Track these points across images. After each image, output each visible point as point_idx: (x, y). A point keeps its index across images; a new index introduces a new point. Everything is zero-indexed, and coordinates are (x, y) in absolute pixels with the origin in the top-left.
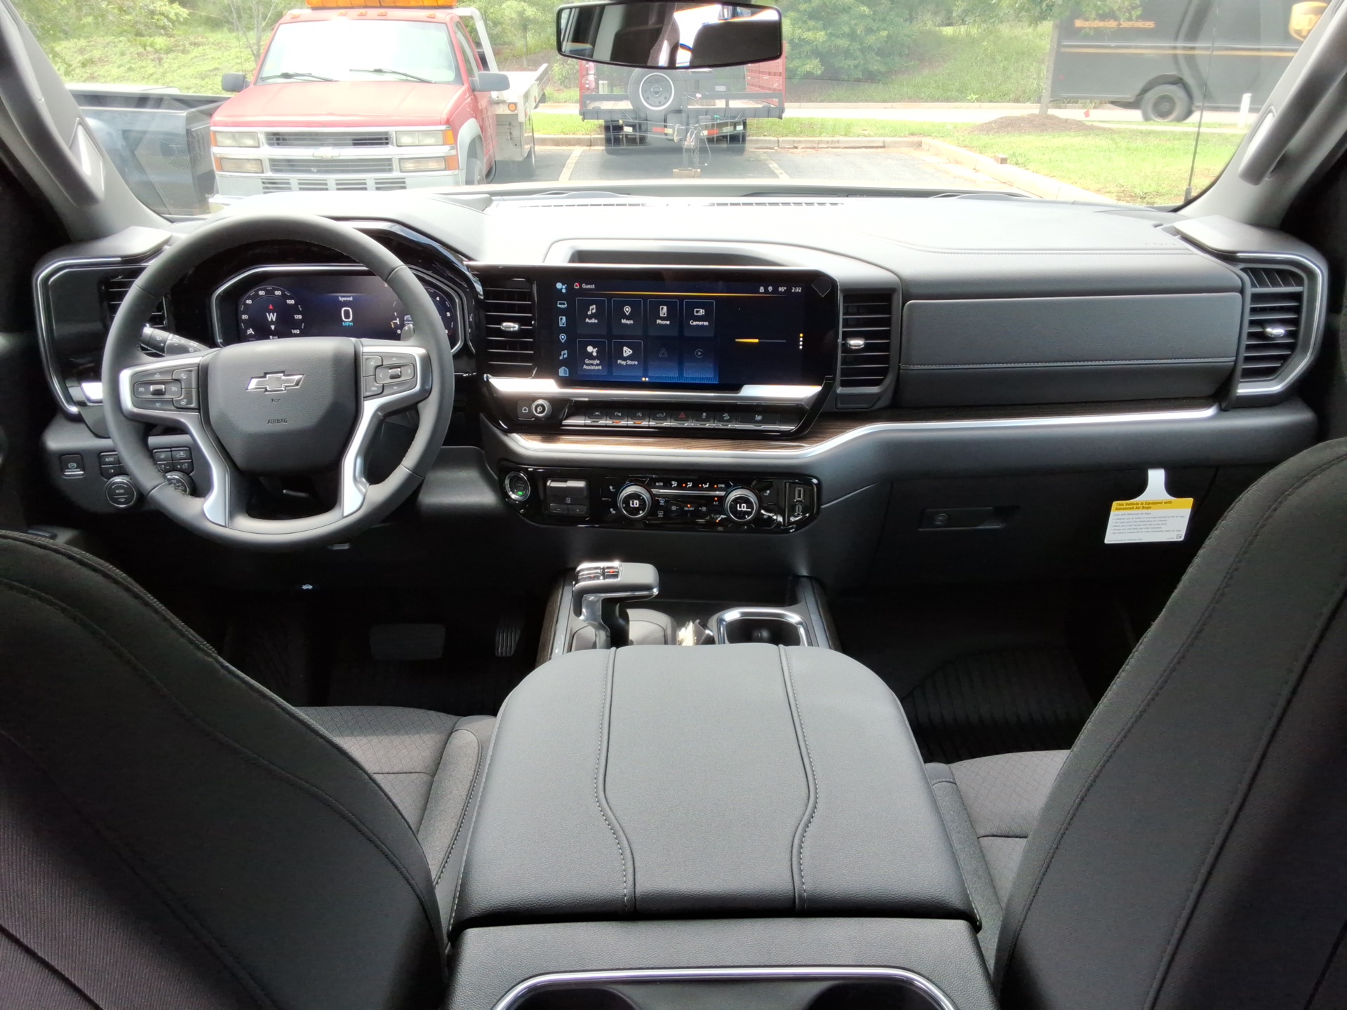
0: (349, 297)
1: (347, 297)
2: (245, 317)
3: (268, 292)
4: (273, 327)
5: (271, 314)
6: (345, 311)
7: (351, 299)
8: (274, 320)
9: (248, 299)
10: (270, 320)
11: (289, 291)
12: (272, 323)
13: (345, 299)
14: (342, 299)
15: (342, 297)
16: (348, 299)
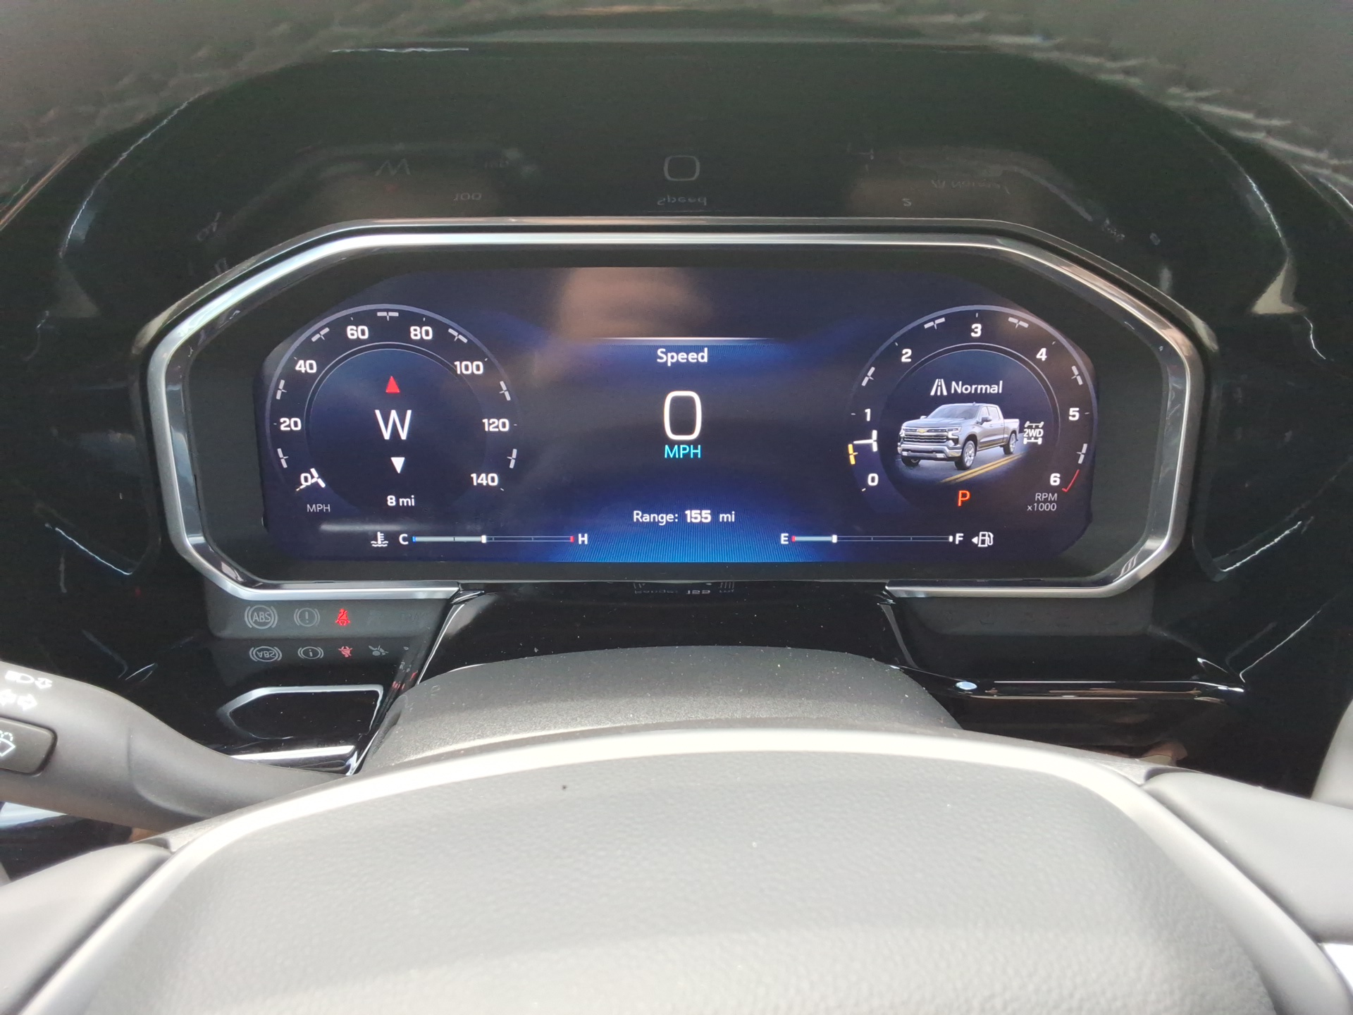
0: (698, 349)
1: (688, 349)
2: (289, 424)
3: (381, 329)
4: (398, 463)
5: (394, 415)
6: (675, 401)
7: (703, 357)
8: (404, 436)
9: (304, 353)
10: (387, 436)
11: (465, 325)
12: (396, 446)
13: (682, 357)
14: (669, 359)
15: (670, 349)
16: (692, 357)
